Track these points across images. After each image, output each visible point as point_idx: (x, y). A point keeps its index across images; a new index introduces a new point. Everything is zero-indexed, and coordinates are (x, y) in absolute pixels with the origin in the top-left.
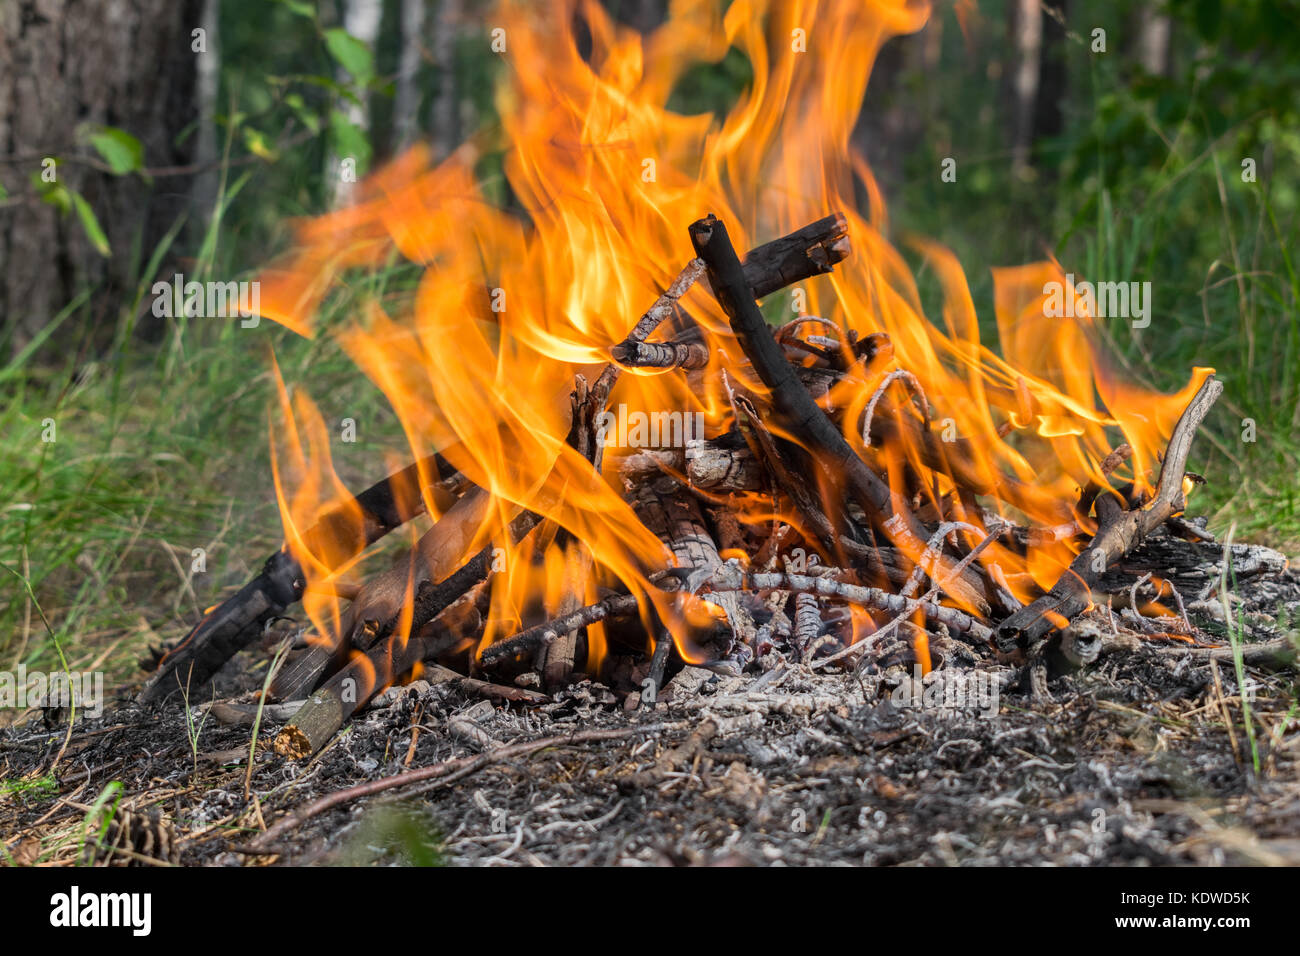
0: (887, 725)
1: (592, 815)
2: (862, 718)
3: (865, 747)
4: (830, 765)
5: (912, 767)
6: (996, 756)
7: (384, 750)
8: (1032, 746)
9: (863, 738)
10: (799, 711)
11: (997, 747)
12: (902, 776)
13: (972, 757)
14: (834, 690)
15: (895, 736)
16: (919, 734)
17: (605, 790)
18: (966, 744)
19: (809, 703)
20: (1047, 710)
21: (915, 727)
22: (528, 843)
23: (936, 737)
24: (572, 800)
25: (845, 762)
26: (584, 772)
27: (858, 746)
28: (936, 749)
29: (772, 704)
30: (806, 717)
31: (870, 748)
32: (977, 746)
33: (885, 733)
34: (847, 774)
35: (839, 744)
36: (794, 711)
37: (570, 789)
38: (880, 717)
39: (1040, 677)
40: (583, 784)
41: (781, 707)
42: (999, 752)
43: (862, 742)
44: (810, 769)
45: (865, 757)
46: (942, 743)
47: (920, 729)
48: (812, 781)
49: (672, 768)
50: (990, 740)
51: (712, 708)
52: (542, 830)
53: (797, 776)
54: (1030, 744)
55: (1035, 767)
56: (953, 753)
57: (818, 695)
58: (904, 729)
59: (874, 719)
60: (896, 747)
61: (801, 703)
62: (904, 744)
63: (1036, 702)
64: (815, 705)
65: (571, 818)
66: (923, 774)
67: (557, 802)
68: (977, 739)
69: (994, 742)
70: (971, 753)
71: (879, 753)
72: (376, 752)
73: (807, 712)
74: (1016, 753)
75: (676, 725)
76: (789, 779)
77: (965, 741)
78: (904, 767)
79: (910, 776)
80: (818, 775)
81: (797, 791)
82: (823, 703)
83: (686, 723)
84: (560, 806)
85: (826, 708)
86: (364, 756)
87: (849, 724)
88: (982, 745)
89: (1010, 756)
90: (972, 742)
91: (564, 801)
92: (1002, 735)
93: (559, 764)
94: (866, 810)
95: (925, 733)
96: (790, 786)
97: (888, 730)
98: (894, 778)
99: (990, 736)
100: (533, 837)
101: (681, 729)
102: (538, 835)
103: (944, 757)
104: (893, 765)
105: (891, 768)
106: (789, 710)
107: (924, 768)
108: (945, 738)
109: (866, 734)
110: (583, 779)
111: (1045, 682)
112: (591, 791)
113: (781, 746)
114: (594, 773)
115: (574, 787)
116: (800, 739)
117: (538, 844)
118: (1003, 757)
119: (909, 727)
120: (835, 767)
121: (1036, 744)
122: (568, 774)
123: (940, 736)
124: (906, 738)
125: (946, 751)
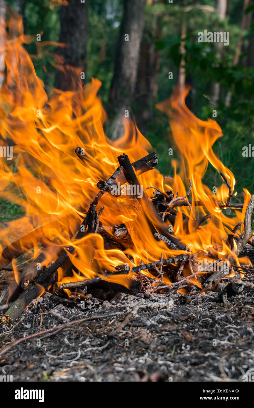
0: (183, 314)
1: (100, 345)
2: (176, 312)
3: (178, 321)
4: (168, 327)
5: (193, 328)
6: (217, 323)
7: (33, 321)
8: (227, 321)
9: (177, 318)
10: (155, 307)
11: (217, 321)
12: (191, 331)
13: (210, 324)
14: (165, 301)
15: (186, 317)
16: (193, 317)
17: (103, 336)
18: (208, 320)
19: (158, 305)
20: (229, 307)
21: (192, 315)
22: (83, 356)
23: (198, 317)
24: (93, 339)
25: (173, 326)
26: (95, 330)
27: (176, 321)
28: (199, 321)
29: (147, 305)
30: (158, 310)
31: (179, 322)
32: (211, 321)
33: (183, 317)
34: (174, 330)
35: (170, 320)
36: (154, 307)
37: (92, 336)
38: (181, 311)
39: (225, 297)
40: (95, 334)
41: (150, 307)
42: (218, 322)
43: (177, 319)
44: (163, 329)
45: (179, 325)
46: (200, 319)
47: (193, 315)
48: (164, 333)
49: (121, 329)
50: (215, 319)
51: (130, 307)
52: (86, 351)
53: (159, 331)
54: (227, 320)
55: (230, 328)
56: (204, 322)
57: (160, 302)
58: (189, 315)
59: (180, 312)
60: (187, 321)
61: (155, 305)
62: (189, 320)
63: (225, 305)
64: (159, 306)
65: (94, 346)
66: (196, 330)
67: (89, 340)
68: (211, 318)
69: (216, 320)
70: (210, 323)
71: (182, 323)
72: (30, 322)
73: (157, 308)
74: (223, 323)
75: (120, 313)
76: (157, 332)
77: (207, 319)
78: (191, 328)
79: (193, 331)
80: (166, 331)
81: (160, 336)
82: (162, 305)
83: (123, 312)
84: (89, 341)
85: (163, 307)
86: (27, 323)
87: (172, 313)
88: (212, 320)
89: (221, 323)
90: (209, 319)
91: (90, 340)
92: (218, 317)
93: (87, 327)
94: (184, 344)
95: (195, 316)
96: (158, 335)
97: (184, 315)
98: (188, 331)
99: (215, 317)
100: (84, 354)
101: (122, 314)
102: (85, 353)
103: (201, 324)
104: (187, 327)
105: (186, 328)
106: (152, 307)
107: (197, 328)
108: (201, 318)
109: (178, 317)
110: (95, 332)
111: (227, 298)
112: (98, 336)
113: (152, 320)
114: (98, 330)
115: (93, 335)
116: (157, 318)
117: (85, 356)
118: (219, 324)
119: (190, 314)
120: (170, 328)
121: (228, 320)
122: (90, 330)
123: (200, 317)
124: (190, 318)
125: (202, 322)
